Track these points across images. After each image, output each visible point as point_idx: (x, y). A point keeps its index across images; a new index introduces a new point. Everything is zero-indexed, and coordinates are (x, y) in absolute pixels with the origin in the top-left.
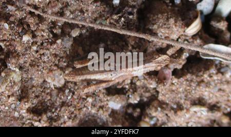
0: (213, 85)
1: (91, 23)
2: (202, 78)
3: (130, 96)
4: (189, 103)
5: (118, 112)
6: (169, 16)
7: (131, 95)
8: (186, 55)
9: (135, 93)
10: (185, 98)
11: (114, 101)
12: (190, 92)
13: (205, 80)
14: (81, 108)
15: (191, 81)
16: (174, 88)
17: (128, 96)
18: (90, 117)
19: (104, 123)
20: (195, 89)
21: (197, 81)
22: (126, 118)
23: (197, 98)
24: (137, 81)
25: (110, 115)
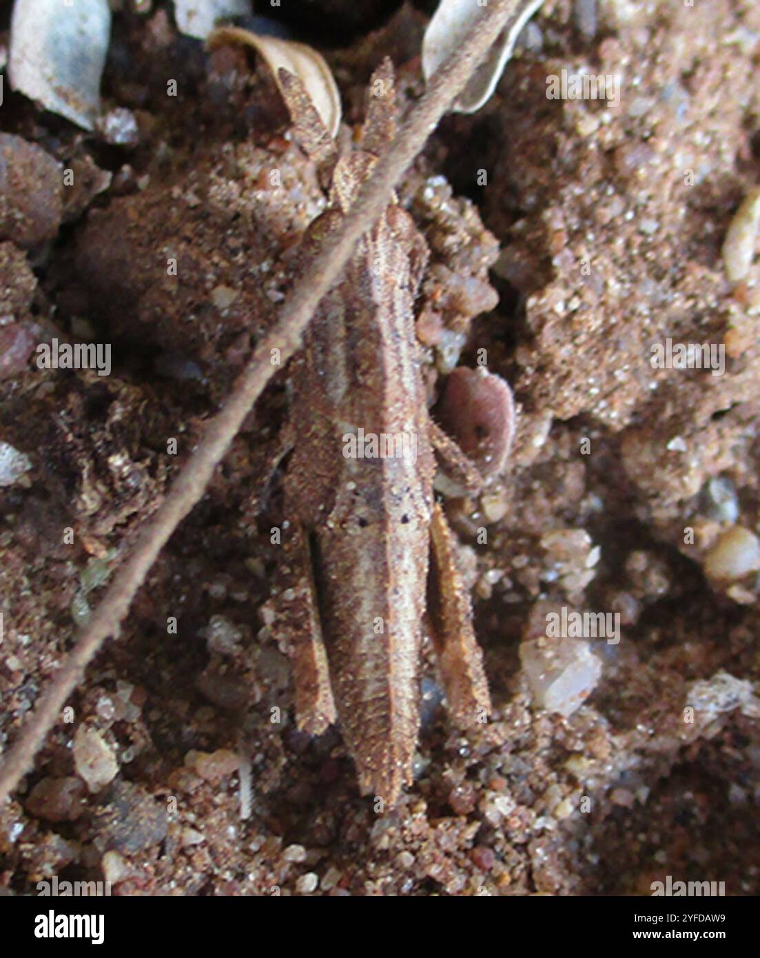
0: (650, 103)
1: (70, 646)
2: (592, 146)
3: (551, 577)
4: (699, 272)
5: (613, 672)
6: (192, 199)
7: (545, 567)
8: (436, 190)
9: (545, 544)
10: (666, 281)
11: (552, 675)
12: (645, 247)
13: (609, 137)
14: (529, 871)
15: (586, 214)
16: (594, 322)
17: (545, 587)
18: (589, 839)
19: (644, 773)
20: (640, 212)
21: (598, 183)
22: (662, 646)
23: (688, 218)
24: (480, 508)
25: (617, 727)
